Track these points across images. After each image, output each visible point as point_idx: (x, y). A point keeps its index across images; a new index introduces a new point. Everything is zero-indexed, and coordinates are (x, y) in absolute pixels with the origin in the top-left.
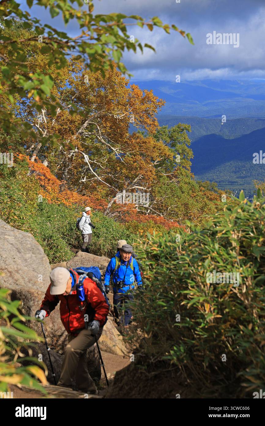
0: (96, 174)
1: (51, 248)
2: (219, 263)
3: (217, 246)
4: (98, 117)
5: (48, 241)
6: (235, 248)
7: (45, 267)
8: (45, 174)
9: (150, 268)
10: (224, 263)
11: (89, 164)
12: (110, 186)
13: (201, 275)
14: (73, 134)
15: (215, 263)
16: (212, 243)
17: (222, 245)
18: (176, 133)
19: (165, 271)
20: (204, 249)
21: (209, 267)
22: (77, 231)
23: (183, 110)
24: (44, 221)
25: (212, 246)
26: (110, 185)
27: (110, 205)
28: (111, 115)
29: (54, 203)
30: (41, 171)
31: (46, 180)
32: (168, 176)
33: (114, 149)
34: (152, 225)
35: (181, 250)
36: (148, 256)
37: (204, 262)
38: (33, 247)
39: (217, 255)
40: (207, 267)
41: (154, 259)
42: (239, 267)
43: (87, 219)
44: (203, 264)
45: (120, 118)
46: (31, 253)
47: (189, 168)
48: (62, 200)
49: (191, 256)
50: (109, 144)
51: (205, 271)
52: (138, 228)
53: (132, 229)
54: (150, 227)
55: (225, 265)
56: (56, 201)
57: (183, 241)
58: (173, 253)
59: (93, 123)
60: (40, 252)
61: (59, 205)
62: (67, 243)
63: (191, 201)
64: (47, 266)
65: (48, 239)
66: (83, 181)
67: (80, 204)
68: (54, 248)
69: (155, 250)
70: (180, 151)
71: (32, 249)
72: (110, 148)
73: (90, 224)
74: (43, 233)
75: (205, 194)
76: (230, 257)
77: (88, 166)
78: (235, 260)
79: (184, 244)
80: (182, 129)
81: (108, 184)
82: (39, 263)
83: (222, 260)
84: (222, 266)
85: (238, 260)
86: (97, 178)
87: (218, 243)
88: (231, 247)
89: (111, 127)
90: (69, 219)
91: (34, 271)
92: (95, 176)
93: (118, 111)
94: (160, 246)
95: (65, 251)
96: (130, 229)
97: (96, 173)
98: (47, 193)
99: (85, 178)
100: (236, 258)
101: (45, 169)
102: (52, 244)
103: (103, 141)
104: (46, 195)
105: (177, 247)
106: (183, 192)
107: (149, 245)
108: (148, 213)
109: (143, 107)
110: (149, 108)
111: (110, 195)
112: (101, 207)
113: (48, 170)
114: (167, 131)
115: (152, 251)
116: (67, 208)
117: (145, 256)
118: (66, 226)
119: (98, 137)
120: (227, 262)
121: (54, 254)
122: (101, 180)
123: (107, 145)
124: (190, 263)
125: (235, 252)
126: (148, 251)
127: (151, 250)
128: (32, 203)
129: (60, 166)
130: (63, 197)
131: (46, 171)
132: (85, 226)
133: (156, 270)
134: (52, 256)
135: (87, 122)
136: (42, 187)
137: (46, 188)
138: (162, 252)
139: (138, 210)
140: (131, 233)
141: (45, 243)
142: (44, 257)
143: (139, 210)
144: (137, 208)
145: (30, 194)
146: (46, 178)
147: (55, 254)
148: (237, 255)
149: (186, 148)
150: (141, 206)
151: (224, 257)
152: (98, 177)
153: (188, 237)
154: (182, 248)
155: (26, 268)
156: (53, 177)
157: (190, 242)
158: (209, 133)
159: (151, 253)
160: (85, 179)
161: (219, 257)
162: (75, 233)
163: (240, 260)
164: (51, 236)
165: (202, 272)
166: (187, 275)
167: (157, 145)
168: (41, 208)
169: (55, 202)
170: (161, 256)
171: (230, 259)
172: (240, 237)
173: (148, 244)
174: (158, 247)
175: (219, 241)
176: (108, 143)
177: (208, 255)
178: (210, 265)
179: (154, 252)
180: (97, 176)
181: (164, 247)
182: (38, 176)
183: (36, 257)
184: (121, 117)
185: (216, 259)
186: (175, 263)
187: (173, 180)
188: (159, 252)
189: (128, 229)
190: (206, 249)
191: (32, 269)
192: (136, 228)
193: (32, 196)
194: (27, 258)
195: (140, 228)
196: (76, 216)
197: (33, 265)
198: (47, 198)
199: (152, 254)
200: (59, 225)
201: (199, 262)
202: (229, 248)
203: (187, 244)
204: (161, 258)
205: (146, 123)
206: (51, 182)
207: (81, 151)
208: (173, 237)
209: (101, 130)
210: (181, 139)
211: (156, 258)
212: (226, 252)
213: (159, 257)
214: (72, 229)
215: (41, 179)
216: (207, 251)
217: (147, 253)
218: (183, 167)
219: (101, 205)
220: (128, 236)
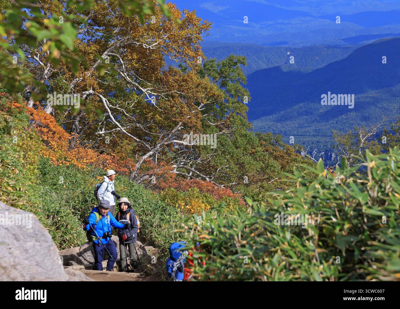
0: (118, 124)
1: (58, 228)
2: (291, 257)
3: (288, 235)
4: (120, 47)
5: (53, 219)
6: (312, 238)
7: (52, 260)
8: (48, 124)
9: (198, 262)
10: (298, 258)
11: (109, 111)
12: (138, 140)
13: (269, 275)
14: (86, 69)
15: (286, 258)
16: (281, 232)
17: (295, 233)
18: (227, 67)
19: (218, 267)
20: (271, 239)
21: (279, 265)
22: (93, 204)
23: (236, 34)
24: (48, 190)
25: (281, 235)
26: (139, 138)
27: (138, 165)
28: (138, 44)
29: (61, 165)
30: (43, 121)
31: (51, 133)
32: (217, 126)
33: (143, 90)
34: (197, 195)
35: (241, 239)
36: (195, 247)
37: (272, 257)
38: (37, 232)
39: (289, 248)
40: (277, 264)
41: (204, 250)
42: (318, 263)
43: (109, 185)
44: (271, 259)
45: (151, 48)
46: (34, 241)
47: (245, 115)
48: (73, 159)
49: (254, 248)
50: (137, 82)
51: (274, 269)
52: (177, 198)
53: (169, 200)
54: (193, 197)
55: (299, 260)
56: (64, 162)
57: (243, 226)
58: (229, 242)
59: (114, 54)
60: (46, 239)
61: (68, 168)
62: (79, 220)
63: (248, 159)
64: (55, 258)
65: (54, 216)
66: (101, 133)
67: (97, 165)
68: (62, 229)
69: (205, 238)
70: (233, 92)
71: (35, 235)
72: (138, 88)
73: (113, 193)
74: (46, 207)
75: (267, 151)
76: (307, 250)
77: (108, 113)
78: (313, 253)
79: (245, 229)
80: (235, 63)
81: (135, 138)
82: (45, 254)
83: (295, 253)
84: (296, 263)
85: (317, 255)
86: (119, 129)
87: (289, 230)
88: (308, 237)
89: (139, 60)
90: (82, 187)
91: (37, 265)
92: (117, 127)
93: (148, 38)
94: (212, 233)
95: (78, 231)
96: (166, 200)
97: (119, 122)
98: (51, 150)
99: (103, 129)
100: (314, 251)
101: (48, 118)
102: (58, 222)
103: (128, 79)
104: (50, 154)
105: (235, 235)
106: (237, 148)
107: (197, 231)
108: (190, 176)
109: (183, 33)
110: (191, 34)
111: (138, 152)
112: (126, 169)
113: (53, 119)
114: (215, 64)
115: (201, 240)
116: (78, 170)
117: (193, 246)
118: (78, 197)
119: (121, 73)
120: (302, 257)
121: (61, 236)
122: (125, 132)
123: (134, 85)
124: (253, 258)
125: (313, 243)
126: (196, 240)
127: (200, 238)
128: (32, 167)
129: (69, 113)
130: (74, 157)
131: (49, 121)
132: (106, 195)
133: (207, 265)
134: (59, 239)
135: (106, 53)
136: (43, 142)
137: (50, 144)
138: (215, 240)
139: (176, 172)
140: (168, 205)
141: (50, 221)
142: (52, 245)
143: (178, 172)
144: (175, 170)
145: (29, 155)
146: (50, 130)
147: (63, 236)
148: (316, 247)
149: (240, 87)
150: (180, 167)
151: (298, 249)
152: (121, 128)
153: (249, 220)
154: (242, 236)
155: (27, 262)
156: (60, 129)
157: (251, 227)
158: (271, 66)
159: (200, 242)
160: (103, 131)
161: (291, 250)
162: (91, 207)
163: (319, 254)
164: (58, 212)
165: (269, 271)
166: (249, 274)
167: (202, 83)
168: (44, 173)
169: (62, 163)
170: (214, 246)
171: (306, 252)
172: (318, 222)
173: (195, 230)
174: (209, 234)
175: (291, 228)
176: (135, 81)
177: (278, 247)
178: (279, 261)
179: (204, 241)
180: (120, 126)
181: (218, 233)
182: (38, 128)
183: (40, 246)
184: (153, 46)
185: (287, 252)
186: (234, 257)
187: (224, 131)
188: (210, 241)
189: (163, 200)
190: (274, 239)
191: (35, 263)
192: (174, 198)
193: (33, 158)
194: (28, 248)
195: (181, 199)
196: (92, 183)
197: (36, 258)
198: (51, 157)
199: (201, 244)
200: (69, 195)
201: (265, 257)
202: (305, 238)
203: (247, 230)
204: (214, 249)
205: (187, 55)
206: (57, 136)
207: (98, 92)
208: (229, 219)
209: (124, 64)
210: (234, 75)
211: (207, 249)
212: (300, 242)
213: (211, 247)
214: (86, 201)
215: (42, 132)
216: (276, 242)
217: (195, 241)
218: (238, 113)
219: (126, 166)
220: (164, 210)
